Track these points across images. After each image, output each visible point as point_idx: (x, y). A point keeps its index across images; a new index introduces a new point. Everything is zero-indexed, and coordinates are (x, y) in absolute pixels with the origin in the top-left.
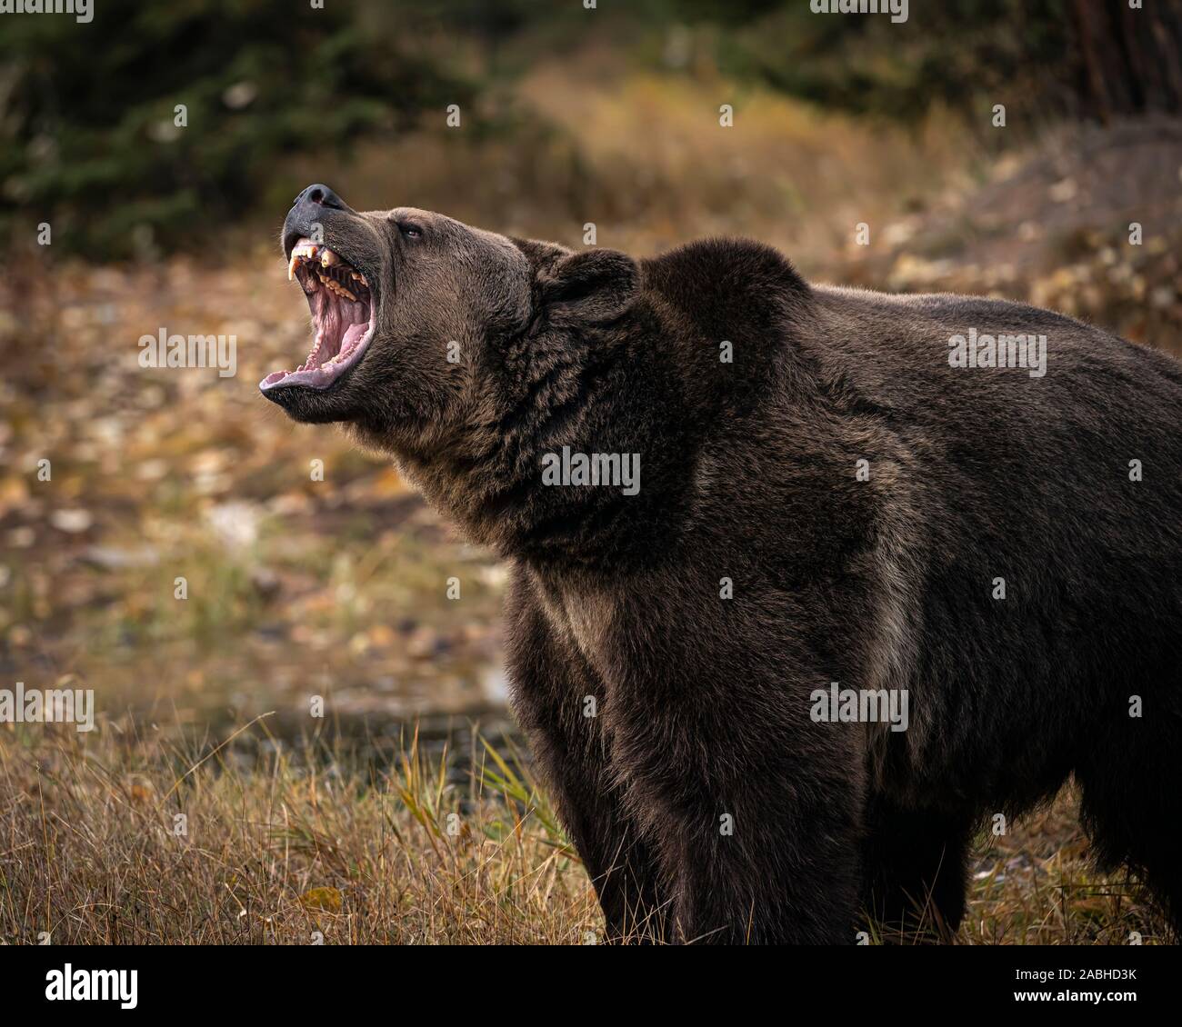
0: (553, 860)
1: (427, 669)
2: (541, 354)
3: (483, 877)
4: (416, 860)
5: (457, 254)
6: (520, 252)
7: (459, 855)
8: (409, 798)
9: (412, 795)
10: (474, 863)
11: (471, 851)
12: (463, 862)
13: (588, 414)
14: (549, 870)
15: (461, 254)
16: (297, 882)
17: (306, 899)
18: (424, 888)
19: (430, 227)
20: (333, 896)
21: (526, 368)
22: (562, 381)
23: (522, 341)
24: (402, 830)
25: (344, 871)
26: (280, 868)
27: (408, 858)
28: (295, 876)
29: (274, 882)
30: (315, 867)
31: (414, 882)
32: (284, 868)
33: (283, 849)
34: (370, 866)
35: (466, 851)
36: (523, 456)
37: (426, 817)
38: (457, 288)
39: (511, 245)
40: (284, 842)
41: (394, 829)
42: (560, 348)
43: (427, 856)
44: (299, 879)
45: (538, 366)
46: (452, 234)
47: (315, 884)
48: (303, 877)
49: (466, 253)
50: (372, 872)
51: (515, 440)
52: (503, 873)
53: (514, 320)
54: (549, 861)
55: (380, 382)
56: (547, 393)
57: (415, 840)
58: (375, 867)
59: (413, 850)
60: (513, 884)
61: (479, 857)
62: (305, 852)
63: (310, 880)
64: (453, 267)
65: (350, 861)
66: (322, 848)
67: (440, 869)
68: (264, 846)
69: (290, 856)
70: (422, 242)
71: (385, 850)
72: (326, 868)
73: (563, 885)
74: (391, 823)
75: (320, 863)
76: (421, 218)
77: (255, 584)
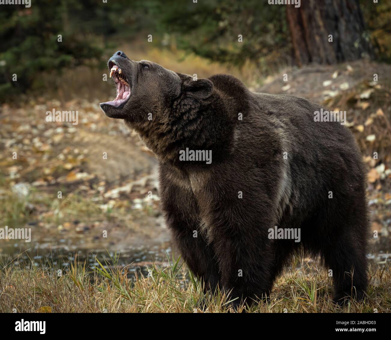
0: (120, 298)
1: (81, 236)
2: (185, 105)
3: (97, 303)
4: (76, 298)
5: (159, 74)
6: (178, 76)
7: (90, 296)
8: (74, 278)
9: (74, 277)
10: (94, 299)
11: (94, 295)
12: (91, 299)
13: (201, 122)
14: (119, 301)
15: (160, 74)
16: (38, 305)
17: (40, 310)
18: (78, 307)
19: (151, 65)
20: (49, 309)
21: (180, 108)
22: (192, 113)
23: (178, 100)
24: (72, 288)
25: (53, 301)
26: (32, 300)
27: (73, 297)
28: (37, 303)
29: (30, 304)
30: (43, 300)
31: (75, 305)
32: (34, 299)
33: (33, 294)
34: (61, 300)
35: (92, 295)
36: (179, 133)
37: (79, 285)
38: (158, 83)
39: (176, 74)
40: (34, 292)
41: (69, 288)
42: (191, 103)
43: (79, 297)
44: (38, 303)
45: (184, 108)
46: (158, 68)
47: (43, 305)
48: (40, 303)
49: (162, 74)
50: (62, 302)
51: (177, 128)
52: (104, 302)
53: (175, 94)
54: (118, 299)
55: (133, 109)
56: (187, 116)
57: (76, 291)
58: (63, 300)
59: (75, 295)
60: (107, 306)
61: (96, 297)
62: (40, 295)
63: (42, 304)
64: (157, 77)
65: (55, 298)
66: (46, 294)
67: (84, 301)
68: (27, 293)
69: (35, 296)
70: (149, 69)
71: (66, 295)
72: (47, 300)
73: (123, 306)
74: (68, 286)
75: (45, 298)
76: (149, 63)
77: (27, 209)
